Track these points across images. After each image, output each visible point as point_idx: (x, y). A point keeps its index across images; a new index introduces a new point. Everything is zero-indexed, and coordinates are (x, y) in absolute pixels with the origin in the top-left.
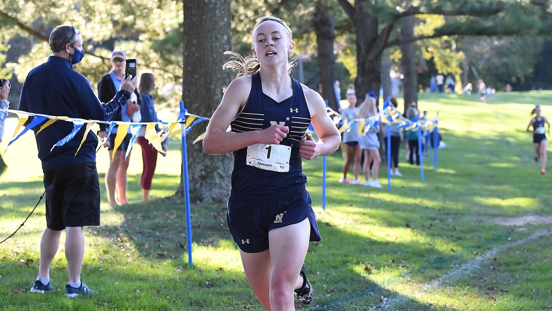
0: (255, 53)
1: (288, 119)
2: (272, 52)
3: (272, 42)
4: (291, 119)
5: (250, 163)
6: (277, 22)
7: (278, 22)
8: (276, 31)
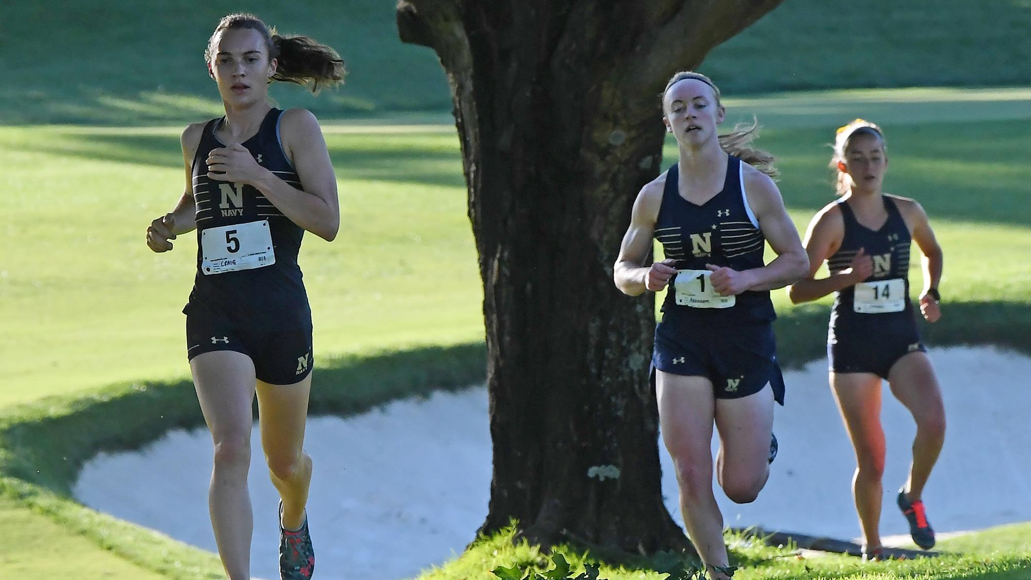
0: (669, 126)
1: (714, 227)
2: (694, 127)
3: (695, 113)
4: (720, 227)
5: (681, 301)
6: (698, 80)
7: (700, 79)
8: (699, 95)
